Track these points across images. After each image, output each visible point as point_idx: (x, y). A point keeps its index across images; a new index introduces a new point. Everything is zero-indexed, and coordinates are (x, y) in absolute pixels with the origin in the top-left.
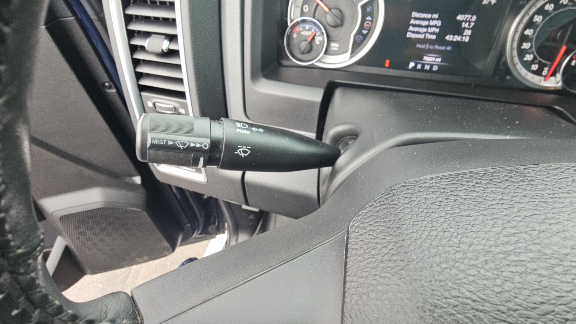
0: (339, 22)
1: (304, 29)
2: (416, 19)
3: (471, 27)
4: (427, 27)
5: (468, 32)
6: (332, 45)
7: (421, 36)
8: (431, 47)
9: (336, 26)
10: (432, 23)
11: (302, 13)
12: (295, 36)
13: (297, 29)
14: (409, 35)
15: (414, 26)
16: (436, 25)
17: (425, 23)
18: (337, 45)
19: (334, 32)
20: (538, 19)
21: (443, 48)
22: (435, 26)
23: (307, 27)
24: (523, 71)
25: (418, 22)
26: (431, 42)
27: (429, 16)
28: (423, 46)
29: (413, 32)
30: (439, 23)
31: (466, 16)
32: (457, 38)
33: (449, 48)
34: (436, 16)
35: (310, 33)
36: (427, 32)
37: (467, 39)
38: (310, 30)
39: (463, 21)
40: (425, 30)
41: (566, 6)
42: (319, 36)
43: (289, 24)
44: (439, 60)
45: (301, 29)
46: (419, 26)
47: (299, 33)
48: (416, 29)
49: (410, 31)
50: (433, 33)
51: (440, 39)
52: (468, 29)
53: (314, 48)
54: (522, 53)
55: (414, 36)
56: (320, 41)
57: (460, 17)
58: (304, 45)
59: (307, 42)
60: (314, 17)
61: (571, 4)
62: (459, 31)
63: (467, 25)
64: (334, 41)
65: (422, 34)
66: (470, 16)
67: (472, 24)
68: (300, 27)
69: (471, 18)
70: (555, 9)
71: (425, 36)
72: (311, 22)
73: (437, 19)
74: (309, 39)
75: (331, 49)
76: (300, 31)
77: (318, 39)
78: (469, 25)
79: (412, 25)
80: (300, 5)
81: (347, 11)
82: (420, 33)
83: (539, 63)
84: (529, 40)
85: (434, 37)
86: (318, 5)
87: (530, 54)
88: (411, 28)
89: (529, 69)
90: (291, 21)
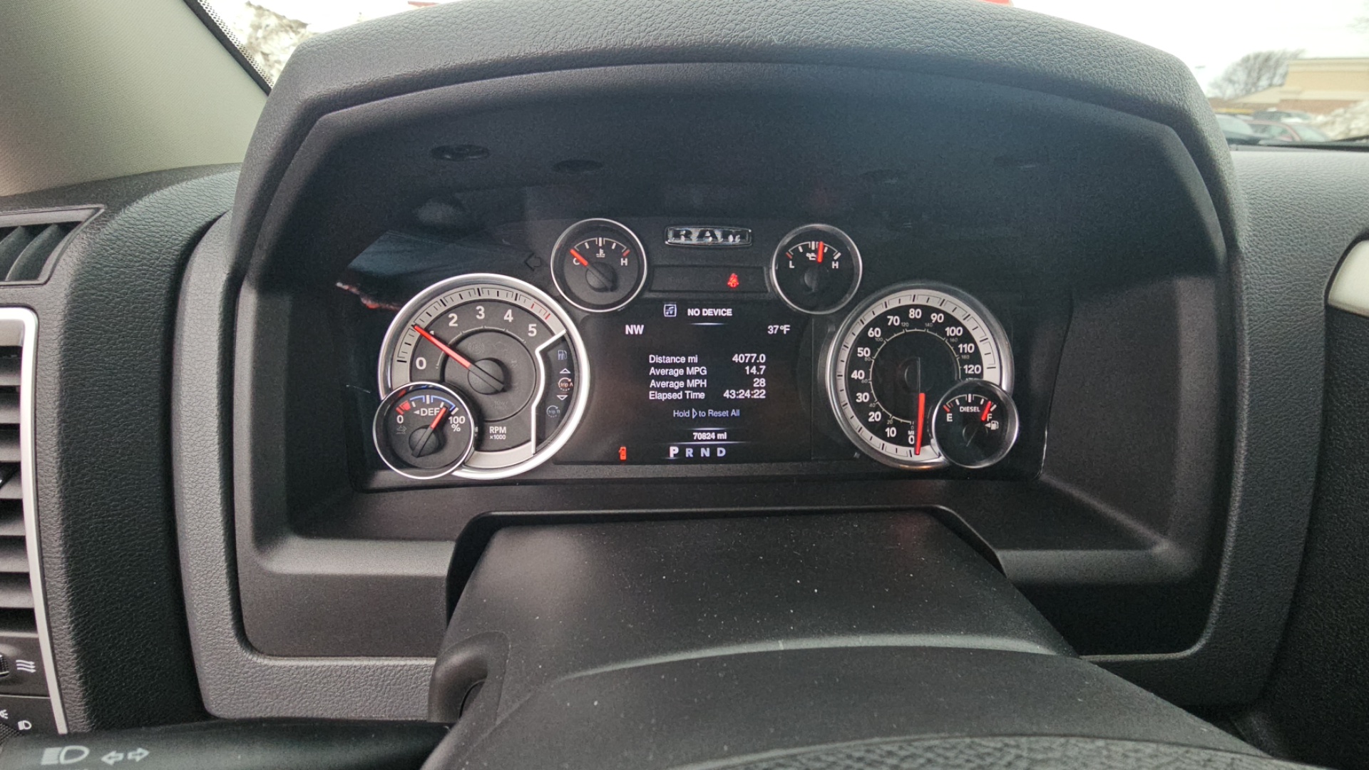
0: (497, 385)
1: (421, 404)
2: (657, 366)
3: (762, 373)
4: (684, 378)
5: (762, 382)
6: (492, 429)
7: (678, 396)
8: (702, 414)
9: (495, 392)
10: (693, 371)
11: (414, 374)
12: (400, 419)
13: (405, 405)
14: (652, 395)
15: (659, 378)
16: (698, 373)
17: (678, 372)
18: (503, 430)
19: (494, 405)
20: (864, 352)
21: (725, 413)
22: (698, 376)
23: (428, 399)
24: (876, 442)
25: (663, 372)
26: (697, 404)
27: (683, 360)
28: (685, 414)
29: (660, 390)
30: (703, 370)
31: (749, 355)
32: (745, 394)
33: (735, 413)
34: (695, 359)
35: (436, 410)
36: (686, 388)
37: (760, 395)
38: (435, 403)
39: (745, 365)
40: (681, 384)
41: (900, 328)
42: (457, 414)
43: (383, 397)
44: (724, 436)
45: (414, 405)
46: (672, 378)
47: (408, 414)
48: (664, 384)
49: (653, 389)
50: (698, 389)
51: (715, 399)
52: (760, 377)
53: (451, 441)
54: (861, 410)
55: (662, 396)
56: (460, 425)
57: (736, 358)
58: (422, 436)
59: (429, 430)
60: (442, 381)
61: (906, 324)
62: (747, 383)
63: (754, 370)
64: (494, 422)
65: (677, 391)
66: (755, 355)
67: (763, 367)
68: (410, 402)
69: (757, 358)
70: (885, 335)
71: (684, 395)
72: (435, 390)
73: (699, 365)
74: (434, 425)
75: (491, 437)
76: (413, 409)
77: (456, 423)
78: (759, 370)
79: (654, 377)
80: (408, 358)
81: (513, 362)
82: (672, 390)
83: (896, 424)
84: (864, 388)
85: (702, 396)
86: (447, 356)
87: (875, 410)
88: (653, 383)
89: (883, 436)
90: (388, 390)
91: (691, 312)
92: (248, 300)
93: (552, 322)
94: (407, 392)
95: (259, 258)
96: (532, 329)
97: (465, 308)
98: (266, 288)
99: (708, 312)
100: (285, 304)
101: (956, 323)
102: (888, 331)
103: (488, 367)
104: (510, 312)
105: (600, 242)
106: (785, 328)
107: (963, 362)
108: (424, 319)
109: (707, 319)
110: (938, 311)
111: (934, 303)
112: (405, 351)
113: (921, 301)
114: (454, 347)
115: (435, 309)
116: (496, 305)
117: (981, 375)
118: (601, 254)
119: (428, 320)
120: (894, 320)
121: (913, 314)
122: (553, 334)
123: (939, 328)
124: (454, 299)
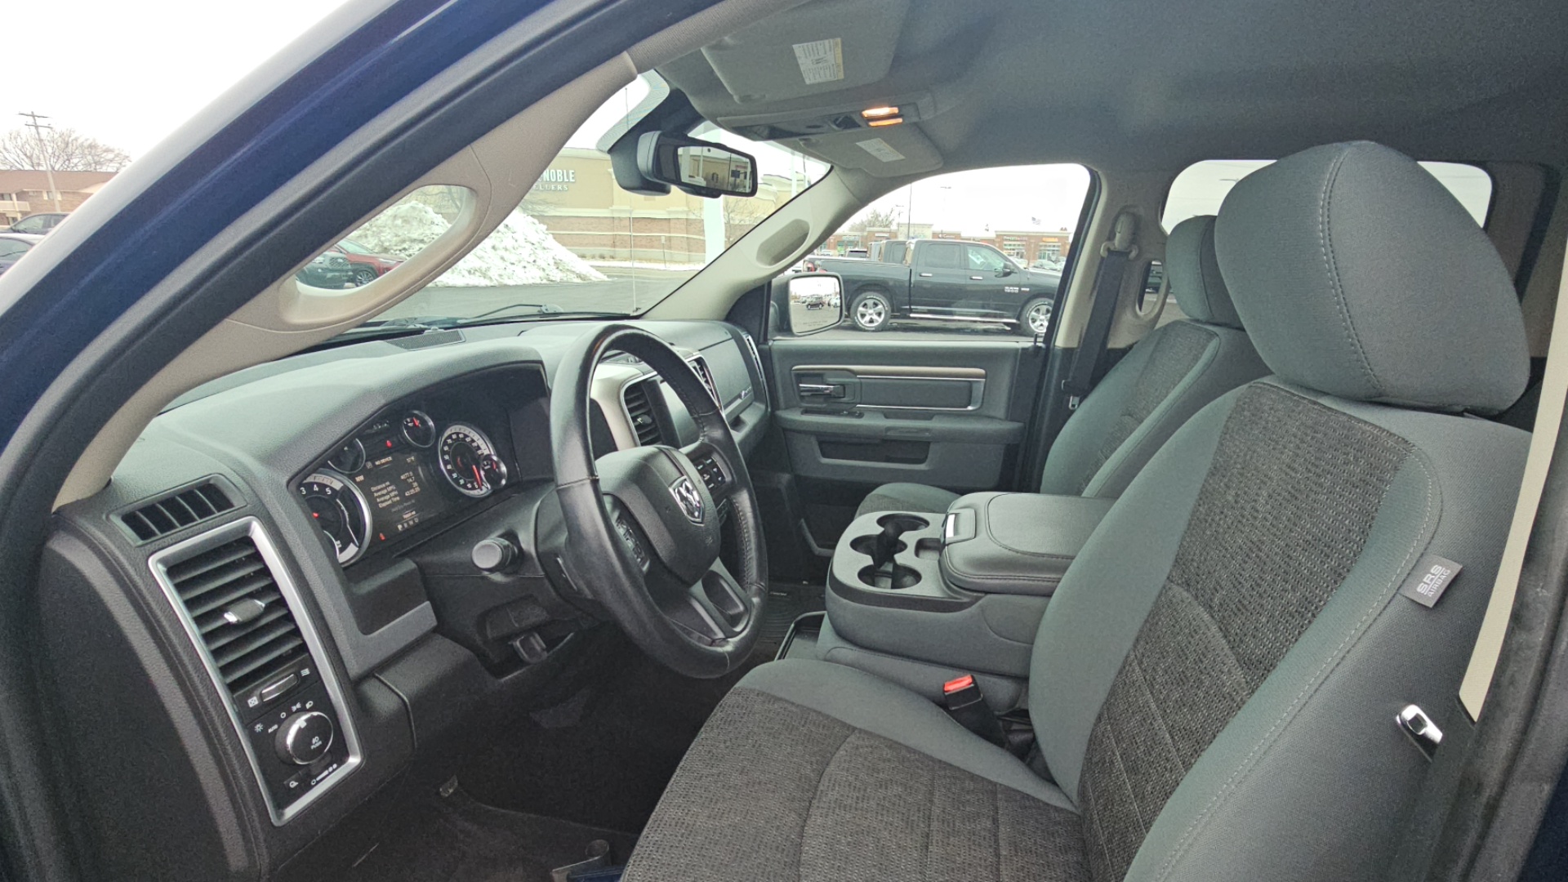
3: (414, 480)
4: (388, 493)
5: (415, 484)
7: (390, 502)
8: (402, 506)
10: (390, 488)
14: (381, 506)
15: (380, 497)
16: (392, 489)
17: (385, 492)
20: (447, 457)
21: (409, 503)
22: (392, 491)
24: (467, 492)
26: (398, 503)
27: (384, 485)
28: (397, 509)
29: (382, 502)
30: (393, 487)
31: (406, 474)
32: (412, 492)
33: (413, 502)
34: (388, 483)
36: (391, 497)
37: (418, 489)
39: (407, 479)
40: (389, 496)
41: (452, 444)
44: (414, 513)
46: (383, 495)
48: (384, 498)
50: (395, 496)
51: (405, 499)
52: (414, 482)
54: (456, 481)
55: (384, 505)
57: (402, 477)
61: (453, 442)
62: (410, 487)
63: (411, 481)
65: (389, 500)
66: (408, 474)
67: (414, 477)
69: (410, 474)
70: (450, 448)
71: (392, 501)
73: (391, 485)
78: (412, 479)
79: (377, 497)
82: (385, 501)
83: (469, 482)
84: (453, 472)
85: (398, 498)
87: (461, 479)
88: (378, 500)
89: (468, 489)
91: (377, 463)
99: (383, 461)
101: (467, 436)
102: (450, 446)
104: (315, 486)
107: (476, 450)
109: (384, 464)
110: (460, 433)
111: (458, 431)
113: (455, 430)
117: (485, 453)
120: (449, 441)
121: (454, 437)
123: (464, 439)
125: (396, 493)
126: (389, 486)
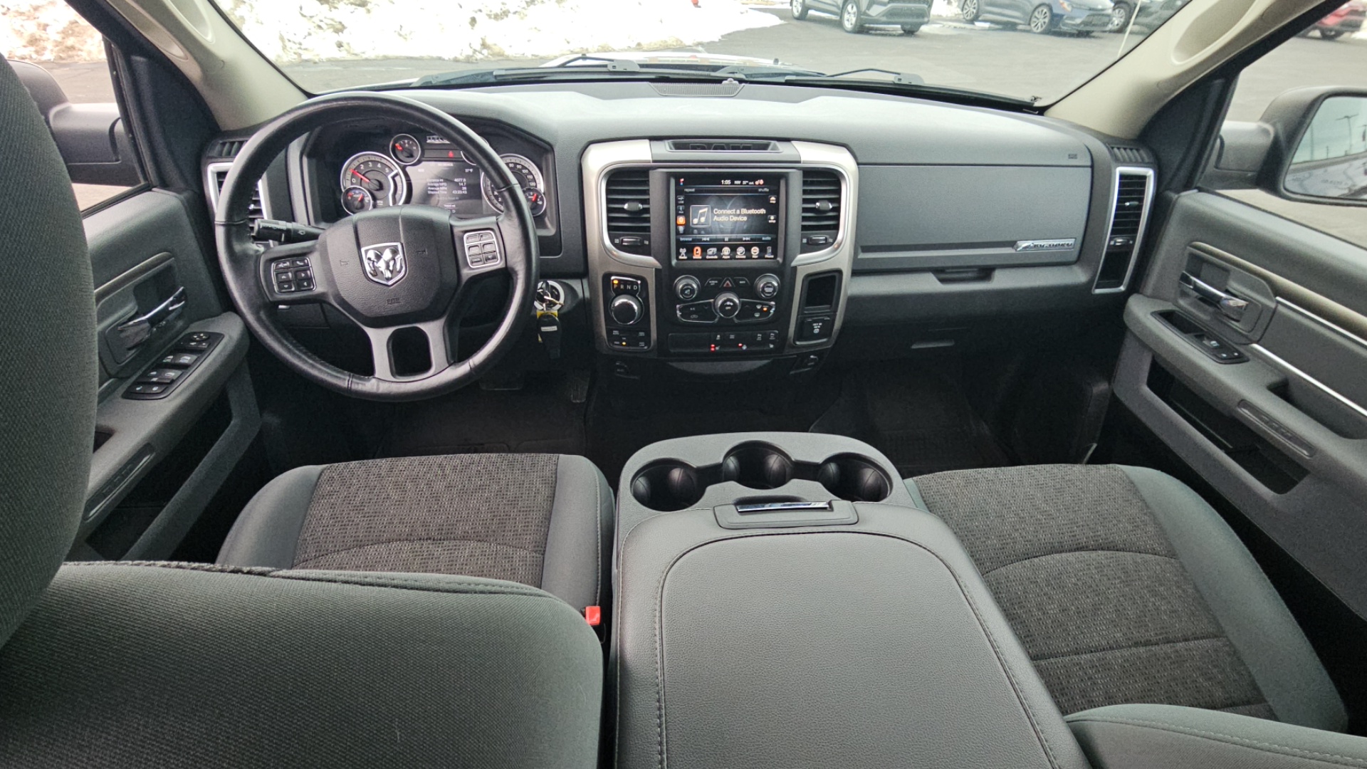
0: (378, 188)
1: (355, 193)
2: (430, 182)
3: (465, 185)
4: (439, 187)
5: (465, 188)
6: (378, 202)
8: (446, 199)
9: (377, 190)
10: (441, 184)
11: (352, 184)
12: (349, 198)
13: (351, 193)
14: (430, 192)
15: (431, 187)
17: (437, 185)
18: (382, 202)
19: (378, 194)
22: (444, 186)
23: (357, 192)
25: (433, 184)
26: (444, 195)
27: (438, 180)
30: (445, 184)
31: (460, 179)
32: (460, 192)
33: (457, 198)
34: (442, 180)
35: (360, 195)
36: (440, 190)
37: (465, 192)
38: (360, 193)
39: (459, 182)
40: (438, 189)
42: (367, 197)
43: (343, 190)
44: (454, 206)
45: (353, 193)
46: (435, 187)
47: (352, 196)
48: (433, 189)
49: (429, 190)
50: (444, 190)
51: (450, 193)
53: (366, 204)
55: (433, 193)
56: (368, 200)
57: (456, 180)
58: (357, 203)
59: (359, 201)
60: (361, 185)
62: (461, 188)
63: (462, 184)
64: (379, 199)
65: (437, 191)
69: (463, 180)
71: (440, 192)
72: (359, 189)
73: (444, 182)
74: (359, 199)
75: (378, 204)
77: (366, 200)
80: (349, 178)
81: (382, 181)
85: (446, 192)
86: (361, 179)
90: (345, 188)
92: (305, 160)
93: (393, 167)
94: (350, 189)
95: (307, 149)
96: (387, 170)
97: (365, 163)
98: (309, 157)
99: (445, 165)
100: (314, 161)
101: (526, 168)
103: (375, 182)
104: (380, 164)
105: (406, 141)
106: (471, 170)
107: (529, 182)
108: (353, 166)
110: (519, 164)
111: (518, 162)
112: (349, 177)
113: (513, 161)
114: (363, 175)
115: (356, 163)
116: (375, 162)
117: (536, 186)
118: (407, 145)
119: (354, 167)
122: (393, 171)
123: (520, 170)
124: (361, 160)
125: (446, 188)
126: (441, 182)
